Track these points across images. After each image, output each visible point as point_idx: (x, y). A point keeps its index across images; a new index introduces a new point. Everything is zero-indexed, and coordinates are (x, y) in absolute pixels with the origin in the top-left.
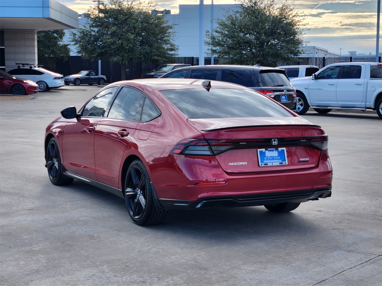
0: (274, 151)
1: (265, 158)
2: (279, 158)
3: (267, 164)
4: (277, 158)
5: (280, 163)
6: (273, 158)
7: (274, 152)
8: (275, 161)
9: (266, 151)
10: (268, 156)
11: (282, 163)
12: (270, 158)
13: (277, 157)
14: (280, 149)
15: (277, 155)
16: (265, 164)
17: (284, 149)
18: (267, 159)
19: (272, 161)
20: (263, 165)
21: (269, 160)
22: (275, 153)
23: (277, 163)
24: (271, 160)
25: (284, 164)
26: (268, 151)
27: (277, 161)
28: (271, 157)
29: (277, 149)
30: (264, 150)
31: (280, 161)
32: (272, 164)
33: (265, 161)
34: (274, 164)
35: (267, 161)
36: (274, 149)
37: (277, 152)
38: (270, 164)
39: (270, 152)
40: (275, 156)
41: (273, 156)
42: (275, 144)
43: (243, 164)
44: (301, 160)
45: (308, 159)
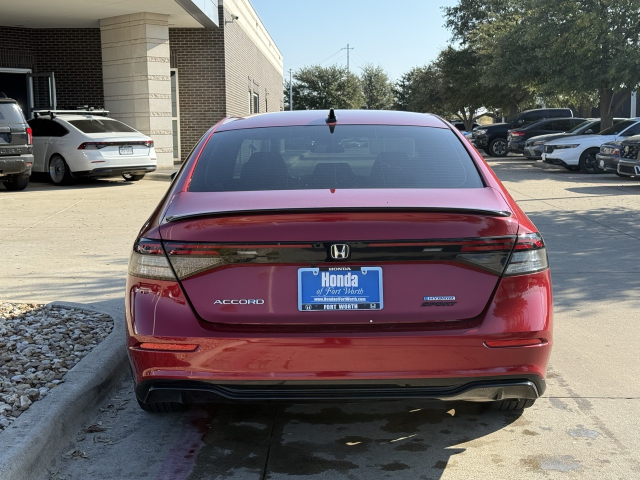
0: (349, 274)
1: (318, 292)
2: (361, 291)
3: (321, 307)
4: (352, 292)
5: (360, 306)
6: (342, 291)
7: (346, 276)
8: (348, 299)
9: (323, 274)
10: (327, 285)
11: (368, 306)
12: (333, 292)
13: (355, 288)
14: (365, 269)
15: (356, 285)
16: (313, 307)
17: (379, 269)
18: (324, 292)
20: (309, 309)
21: (330, 295)
22: (350, 280)
23: (349, 304)
24: (336, 296)
25: (373, 307)
26: (328, 274)
27: (355, 299)
28: (336, 288)
29: (355, 269)
30: (317, 269)
31: (364, 299)
32: (335, 305)
33: (315, 299)
34: (341, 307)
35: (322, 299)
36: (349, 269)
37: (356, 277)
38: (328, 307)
39: (335, 276)
40: (348, 288)
41: (342, 286)
42: (340, 256)
43: (254, 303)
44: (429, 299)
45: (454, 298)
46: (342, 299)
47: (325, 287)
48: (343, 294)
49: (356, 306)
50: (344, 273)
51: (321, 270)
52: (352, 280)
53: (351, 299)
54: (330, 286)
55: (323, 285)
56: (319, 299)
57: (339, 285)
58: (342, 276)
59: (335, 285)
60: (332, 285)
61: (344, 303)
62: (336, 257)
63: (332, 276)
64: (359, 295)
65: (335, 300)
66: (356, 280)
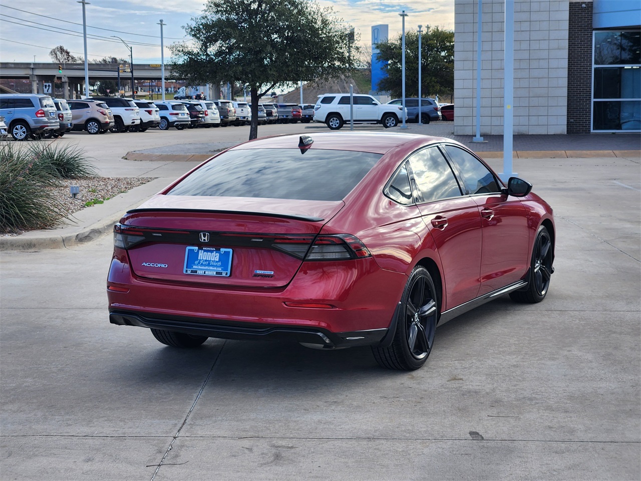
19: (206, 268)
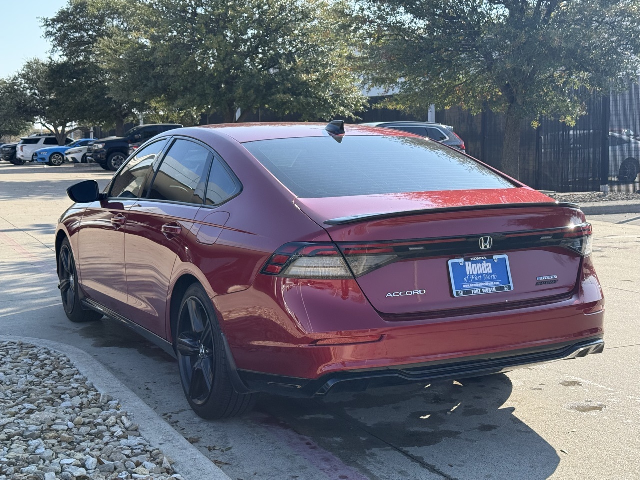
0: (485, 262)
1: (466, 280)
2: (495, 276)
3: (470, 292)
4: (490, 277)
5: (497, 289)
6: (482, 278)
7: (483, 264)
8: (487, 284)
9: (467, 263)
10: (471, 274)
11: (502, 289)
12: (477, 279)
13: (491, 274)
14: (496, 257)
15: (491, 272)
16: (465, 293)
17: (505, 256)
18: (470, 280)
20: (461, 295)
21: (474, 282)
22: (486, 268)
23: (490, 288)
24: (479, 282)
25: (507, 289)
26: (470, 263)
27: (492, 283)
28: (478, 275)
29: (490, 258)
30: (462, 260)
31: (498, 283)
32: (480, 290)
33: (464, 286)
34: (484, 291)
35: (469, 286)
36: (485, 258)
37: (490, 264)
38: (476, 292)
39: (475, 265)
40: (486, 274)
41: (482, 273)
42: (486, 247)
43: (418, 293)
44: (541, 279)
45: (556, 277)
46: (483, 284)
47: (470, 275)
48: (483, 280)
49: (495, 289)
50: (481, 262)
51: (465, 261)
52: (487, 267)
53: (490, 284)
54: (473, 274)
55: (468, 274)
56: (466, 286)
57: (479, 273)
58: (480, 264)
59: (476, 273)
60: (474, 273)
61: (486, 287)
62: (483, 248)
63: (474, 265)
64: (495, 280)
65: (479, 285)
66: (490, 268)
